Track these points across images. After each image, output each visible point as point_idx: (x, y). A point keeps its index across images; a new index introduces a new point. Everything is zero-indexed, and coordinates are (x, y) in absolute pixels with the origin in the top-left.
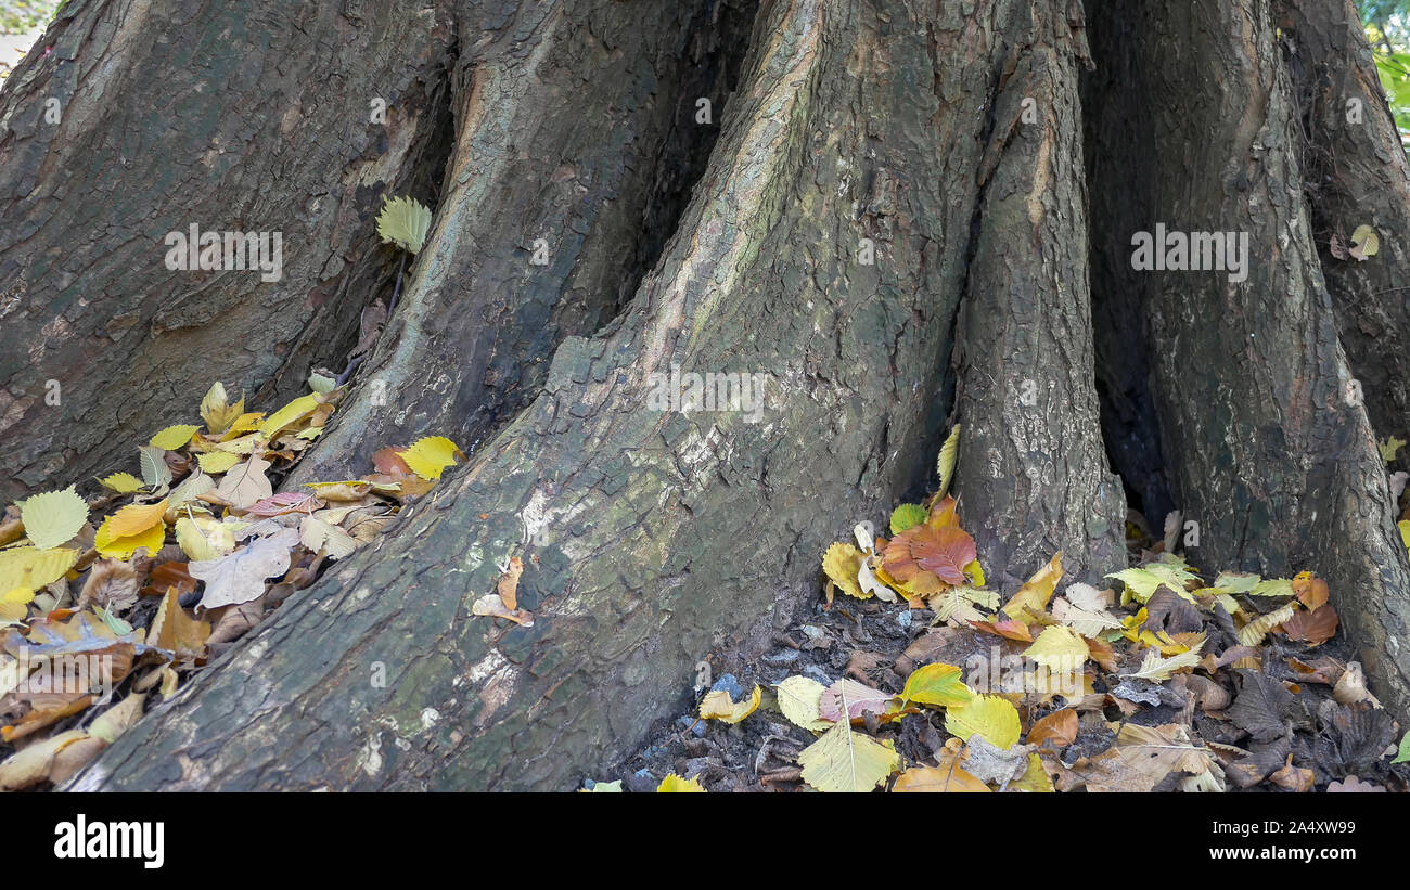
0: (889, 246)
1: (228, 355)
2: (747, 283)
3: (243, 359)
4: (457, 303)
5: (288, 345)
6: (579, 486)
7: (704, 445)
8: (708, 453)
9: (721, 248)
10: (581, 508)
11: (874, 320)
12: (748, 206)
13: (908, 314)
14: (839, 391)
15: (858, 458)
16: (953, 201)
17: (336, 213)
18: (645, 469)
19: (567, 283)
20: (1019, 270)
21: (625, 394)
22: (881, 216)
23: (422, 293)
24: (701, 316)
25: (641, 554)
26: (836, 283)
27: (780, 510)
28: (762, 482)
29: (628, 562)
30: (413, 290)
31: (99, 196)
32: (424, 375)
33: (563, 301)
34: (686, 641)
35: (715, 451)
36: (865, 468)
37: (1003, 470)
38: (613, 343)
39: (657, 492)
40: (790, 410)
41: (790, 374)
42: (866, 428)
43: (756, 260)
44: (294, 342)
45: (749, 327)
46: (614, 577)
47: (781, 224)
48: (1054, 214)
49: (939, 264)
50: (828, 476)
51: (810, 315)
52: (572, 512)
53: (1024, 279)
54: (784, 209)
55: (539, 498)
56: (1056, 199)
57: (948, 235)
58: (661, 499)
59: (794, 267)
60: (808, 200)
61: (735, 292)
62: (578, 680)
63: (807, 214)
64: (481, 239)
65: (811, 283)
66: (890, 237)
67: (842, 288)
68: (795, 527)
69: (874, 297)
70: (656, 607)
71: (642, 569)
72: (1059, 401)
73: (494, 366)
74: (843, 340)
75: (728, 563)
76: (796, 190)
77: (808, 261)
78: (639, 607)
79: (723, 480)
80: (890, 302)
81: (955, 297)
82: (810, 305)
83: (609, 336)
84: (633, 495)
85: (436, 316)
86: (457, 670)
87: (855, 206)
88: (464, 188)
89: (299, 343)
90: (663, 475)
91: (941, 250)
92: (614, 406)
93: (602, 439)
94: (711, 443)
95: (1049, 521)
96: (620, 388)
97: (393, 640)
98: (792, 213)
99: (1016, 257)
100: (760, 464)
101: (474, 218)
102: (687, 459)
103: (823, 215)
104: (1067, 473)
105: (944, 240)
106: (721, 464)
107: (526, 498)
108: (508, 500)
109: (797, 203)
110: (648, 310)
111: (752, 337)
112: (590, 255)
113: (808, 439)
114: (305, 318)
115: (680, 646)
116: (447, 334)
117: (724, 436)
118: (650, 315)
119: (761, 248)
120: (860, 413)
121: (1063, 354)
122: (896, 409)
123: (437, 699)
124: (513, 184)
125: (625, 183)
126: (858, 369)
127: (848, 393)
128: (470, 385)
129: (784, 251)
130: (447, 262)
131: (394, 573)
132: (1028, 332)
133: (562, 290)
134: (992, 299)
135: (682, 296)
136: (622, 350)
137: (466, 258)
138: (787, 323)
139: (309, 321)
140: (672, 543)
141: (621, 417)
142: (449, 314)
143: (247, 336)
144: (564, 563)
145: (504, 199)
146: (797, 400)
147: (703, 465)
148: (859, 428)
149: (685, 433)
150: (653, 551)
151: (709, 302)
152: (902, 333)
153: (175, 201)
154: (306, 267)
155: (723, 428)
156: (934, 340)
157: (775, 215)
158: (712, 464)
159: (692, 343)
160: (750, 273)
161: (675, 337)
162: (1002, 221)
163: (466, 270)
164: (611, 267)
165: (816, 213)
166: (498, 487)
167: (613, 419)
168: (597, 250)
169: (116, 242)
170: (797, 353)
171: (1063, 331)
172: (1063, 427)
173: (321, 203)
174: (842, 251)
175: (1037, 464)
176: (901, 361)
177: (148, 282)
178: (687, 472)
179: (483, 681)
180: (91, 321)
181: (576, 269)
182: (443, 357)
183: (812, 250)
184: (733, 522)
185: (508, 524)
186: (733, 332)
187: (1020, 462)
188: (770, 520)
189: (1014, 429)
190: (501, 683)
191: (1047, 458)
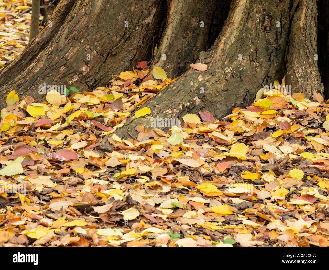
0: (269, 34)
1: (120, 62)
2: (237, 40)
3: (122, 63)
4: (172, 49)
5: (131, 60)
6: (207, 74)
7: (229, 70)
8: (230, 71)
9: (231, 33)
10: (208, 78)
11: (265, 50)
12: (236, 25)
13: (273, 48)
14: (257, 64)
15: (262, 78)
16: (284, 23)
17: (142, 30)
18: (219, 72)
19: (195, 45)
20: (298, 37)
21: (214, 60)
22: (267, 27)
23: (164, 47)
24: (228, 46)
25: (219, 86)
26: (256, 41)
27: (245, 85)
28: (240, 78)
29: (217, 87)
30: (162, 46)
31: (101, 26)
32: (166, 64)
33: (194, 49)
34: (227, 104)
35: (231, 71)
36: (264, 81)
37: (293, 80)
38: (211, 52)
39: (221, 76)
40: (246, 66)
41: (246, 59)
42: (264, 72)
43: (238, 36)
44: (133, 59)
45: (237, 49)
46: (214, 89)
47: (244, 29)
48: (306, 25)
49: (281, 38)
50: (255, 81)
51: (250, 47)
52: (207, 78)
53: (299, 40)
54: (244, 25)
55: (201, 76)
56: (307, 22)
57: (283, 31)
58: (222, 78)
59: (246, 37)
60: (249, 24)
61: (235, 42)
62: (210, 103)
63: (249, 27)
64: (176, 35)
65: (250, 41)
66: (269, 32)
67: (257, 42)
68: (248, 88)
69: (265, 45)
70: (222, 96)
71: (219, 89)
72: (306, 65)
73: (180, 63)
74: (258, 53)
75: (234, 92)
76: (247, 21)
77: (250, 36)
78: (219, 95)
79: (233, 76)
80: (269, 46)
81: (285, 45)
82: (250, 45)
83: (209, 51)
84: (217, 76)
85: (168, 51)
86: (192, 98)
87: (261, 25)
88: (172, 23)
89: (134, 60)
90: (222, 74)
91: (281, 35)
92: (213, 61)
93: (211, 67)
94: (230, 70)
95: (303, 89)
96: (213, 59)
97: (182, 93)
98: (246, 26)
99: (297, 35)
100: (240, 75)
101: (174, 30)
102: (226, 72)
103: (253, 27)
104: (308, 81)
105: (282, 32)
106: (232, 73)
107: (199, 76)
108: (196, 76)
109: (247, 24)
110: (217, 45)
111: (238, 51)
112: (200, 38)
113: (250, 72)
114: (135, 54)
115: (226, 104)
116: (170, 56)
117: (233, 68)
118: (217, 46)
119: (240, 33)
120: (262, 69)
121: (307, 56)
122: (271, 69)
123: (189, 101)
124: (182, 22)
125: (206, 22)
126: (262, 59)
127: (259, 64)
128: (175, 67)
129: (244, 34)
130: (169, 40)
131: (179, 85)
132: (299, 51)
133: (194, 47)
134: (292, 44)
135: (224, 43)
136: (213, 53)
137: (173, 39)
138: (245, 49)
139: (136, 55)
140: (224, 85)
141: (214, 64)
142: (170, 51)
143: (124, 58)
144: (206, 85)
145: (180, 26)
146: (248, 64)
147: (229, 73)
148: (262, 72)
149: (226, 67)
150: (221, 86)
151: (229, 44)
152: (272, 53)
153: (114, 27)
154: (135, 42)
155: (233, 67)
156: (280, 55)
157: (242, 27)
158: (231, 73)
159: (226, 51)
160: (237, 39)
161: (223, 50)
162: (295, 27)
163: (173, 42)
164: (204, 42)
165: (251, 26)
166: (194, 74)
167: (212, 64)
168: (201, 37)
169: (104, 35)
170: (247, 55)
171: (307, 51)
172: (307, 71)
173: (139, 27)
174: (257, 35)
175: (301, 78)
176: (272, 59)
177: (109, 44)
178: (226, 74)
179: (195, 100)
180: (100, 52)
181: (197, 42)
182: (170, 61)
183: (251, 34)
184: (235, 85)
185: (197, 79)
186: (234, 49)
187: (297, 78)
188: (243, 86)
189: (296, 72)
190: (198, 101)
191: (303, 77)
